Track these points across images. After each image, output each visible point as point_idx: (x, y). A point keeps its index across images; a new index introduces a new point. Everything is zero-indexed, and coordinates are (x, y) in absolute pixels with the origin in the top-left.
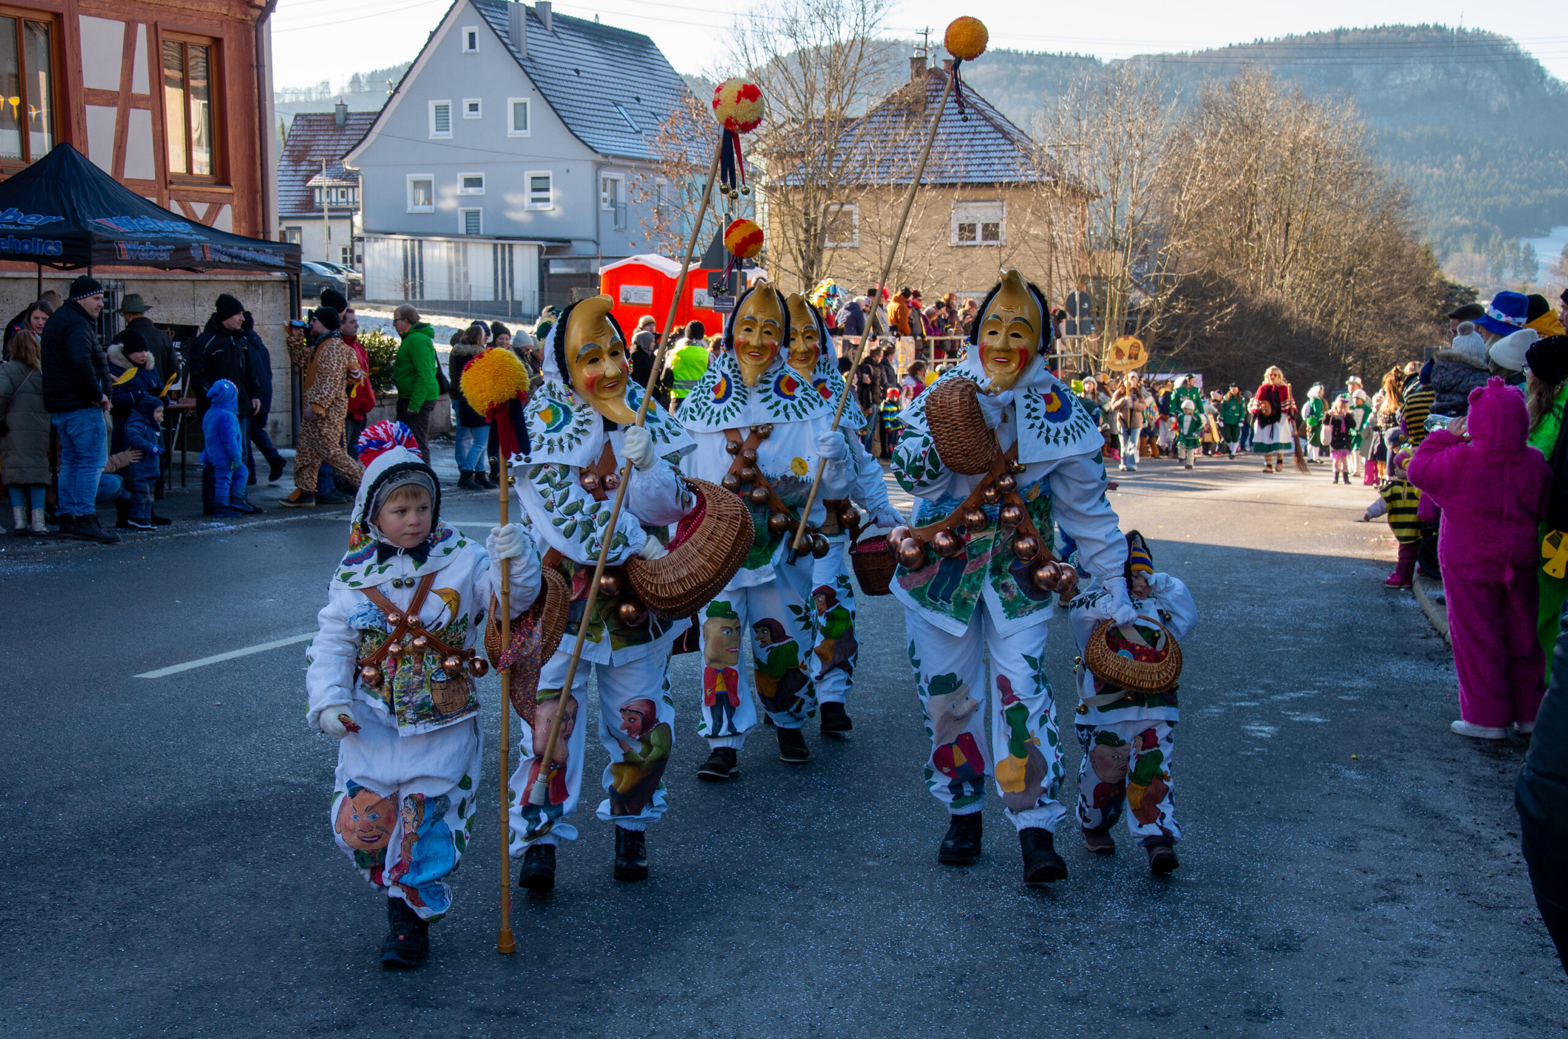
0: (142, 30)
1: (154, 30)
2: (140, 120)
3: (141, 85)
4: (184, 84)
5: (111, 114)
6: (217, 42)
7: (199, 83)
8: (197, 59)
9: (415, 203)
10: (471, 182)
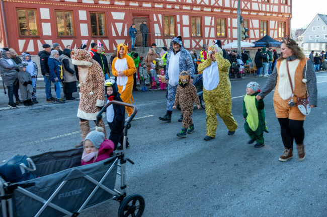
0: (277, 22)
1: (278, 21)
2: (276, 31)
3: (276, 28)
4: (281, 27)
5: (273, 31)
6: (285, 22)
7: (283, 27)
8: (283, 24)
9: (310, 39)
10: (318, 36)
